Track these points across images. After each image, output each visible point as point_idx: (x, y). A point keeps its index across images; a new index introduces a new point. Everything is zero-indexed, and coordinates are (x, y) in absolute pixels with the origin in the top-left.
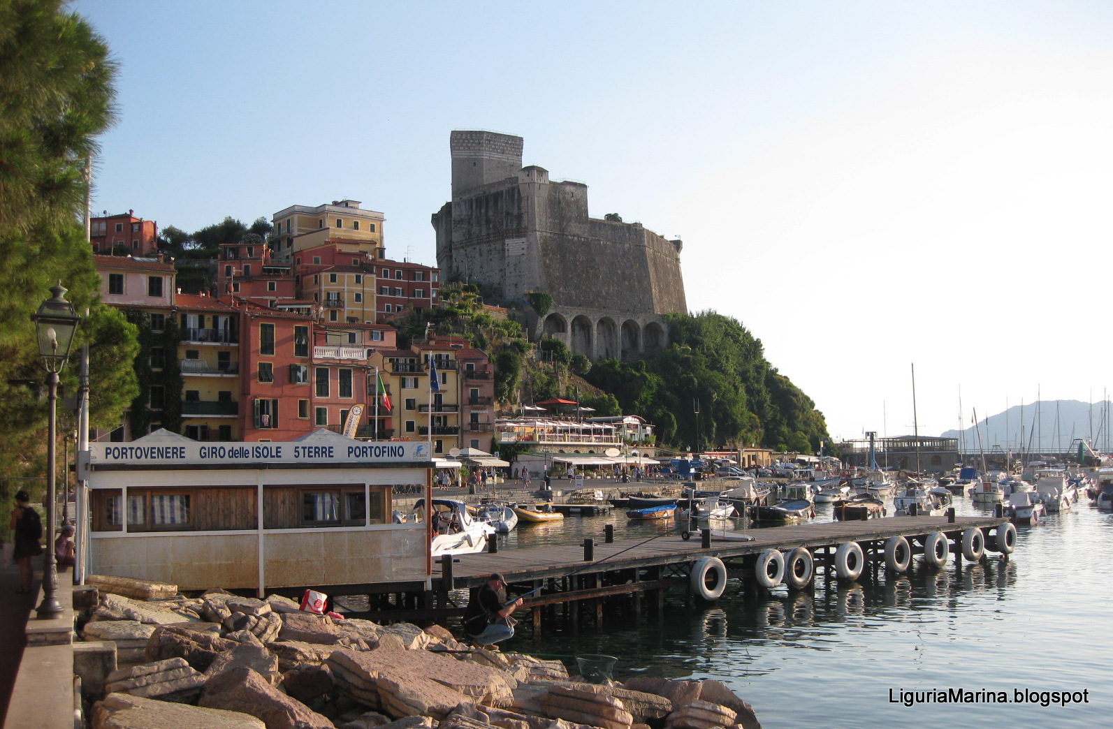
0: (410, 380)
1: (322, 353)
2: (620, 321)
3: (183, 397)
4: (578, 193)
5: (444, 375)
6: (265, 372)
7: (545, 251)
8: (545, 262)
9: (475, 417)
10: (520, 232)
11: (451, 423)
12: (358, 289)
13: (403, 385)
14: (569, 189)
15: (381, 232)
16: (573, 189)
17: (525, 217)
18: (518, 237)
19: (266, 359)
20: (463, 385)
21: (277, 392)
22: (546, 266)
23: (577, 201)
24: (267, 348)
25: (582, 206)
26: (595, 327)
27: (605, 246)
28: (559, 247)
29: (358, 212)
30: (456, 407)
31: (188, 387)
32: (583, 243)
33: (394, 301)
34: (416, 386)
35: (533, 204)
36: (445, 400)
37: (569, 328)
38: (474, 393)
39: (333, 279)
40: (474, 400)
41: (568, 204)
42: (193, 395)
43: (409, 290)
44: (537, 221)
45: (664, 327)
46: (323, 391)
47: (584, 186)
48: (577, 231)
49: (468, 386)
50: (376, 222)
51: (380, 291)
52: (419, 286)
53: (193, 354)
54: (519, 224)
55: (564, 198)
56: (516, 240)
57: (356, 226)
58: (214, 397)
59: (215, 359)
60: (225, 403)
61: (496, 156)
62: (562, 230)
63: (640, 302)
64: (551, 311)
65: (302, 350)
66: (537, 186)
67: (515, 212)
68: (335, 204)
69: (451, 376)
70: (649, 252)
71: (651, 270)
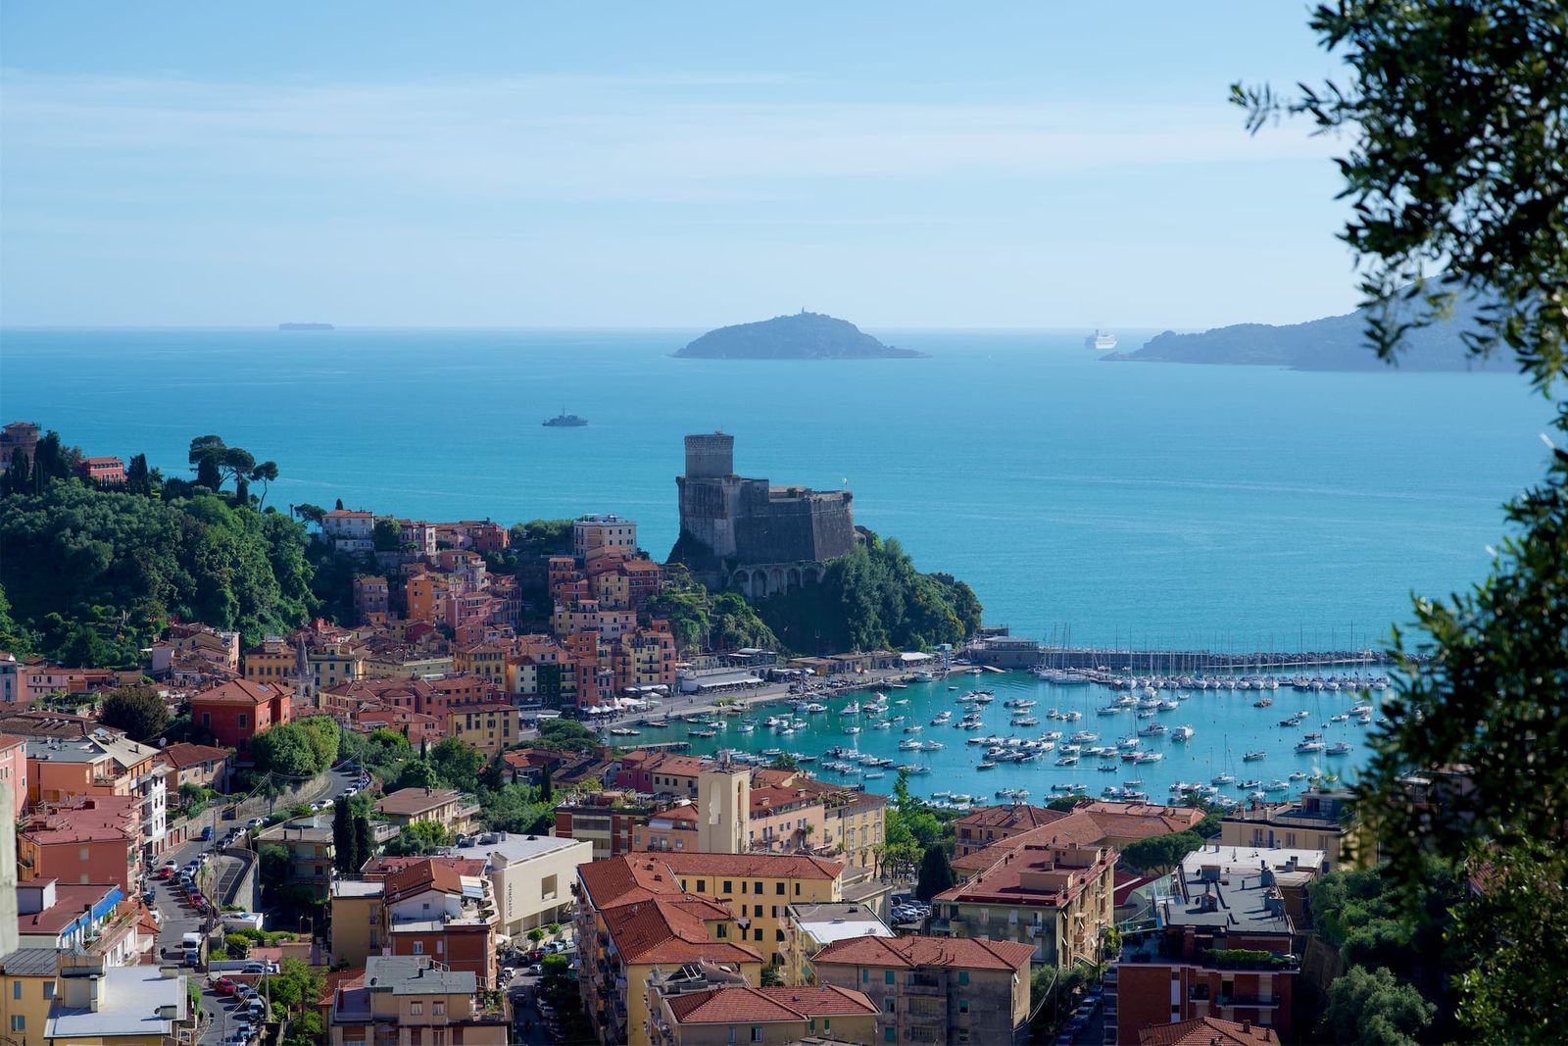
5: (654, 648)
11: (656, 668)
17: (726, 507)
23: (762, 492)
25: (765, 494)
26: (769, 576)
28: (748, 524)
30: (658, 662)
32: (765, 518)
33: (638, 589)
35: (730, 499)
36: (654, 658)
37: (750, 579)
39: (607, 580)
41: (755, 495)
43: (646, 581)
44: (729, 507)
45: (819, 570)
48: (761, 511)
54: (722, 511)
55: (752, 491)
56: (721, 520)
57: (620, 532)
61: (713, 452)
62: (750, 512)
63: (804, 553)
66: (733, 488)
67: (720, 502)
70: (815, 515)
71: (815, 528)
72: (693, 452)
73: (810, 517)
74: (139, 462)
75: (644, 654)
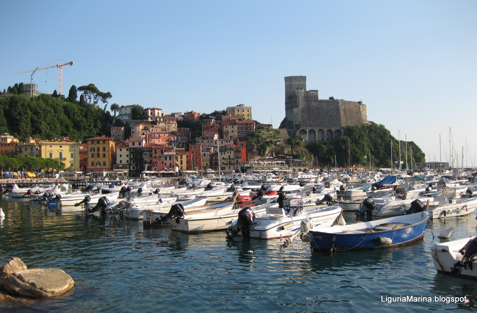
0: (223, 153)
1: (165, 153)
2: (326, 130)
3: (144, 161)
4: (315, 93)
5: (231, 152)
6: (155, 157)
7: (303, 111)
8: (302, 114)
9: (237, 161)
10: (296, 106)
11: (232, 162)
12: (233, 129)
13: (222, 154)
14: (311, 92)
15: (251, 111)
16: (313, 92)
17: (297, 102)
18: (296, 108)
19: (155, 155)
20: (235, 154)
21: (157, 160)
22: (302, 115)
23: (314, 96)
24: (156, 153)
25: (316, 97)
26: (317, 132)
27: (324, 108)
28: (308, 110)
29: (244, 107)
30: (233, 159)
31: (145, 160)
32: (316, 108)
33: (242, 132)
34: (224, 154)
35: (299, 98)
36: (231, 157)
37: (308, 133)
38: (237, 155)
39: (226, 127)
40: (237, 157)
41: (311, 97)
42: (146, 161)
43: (246, 128)
44: (300, 103)
45: (342, 131)
46: (166, 159)
47: (317, 91)
48: (314, 104)
49: (236, 154)
50: (249, 109)
51: (238, 129)
52: (249, 127)
53: (145, 154)
54: (296, 104)
55: (310, 95)
56: (296, 109)
57: (243, 111)
58: (149, 161)
59: (149, 155)
60: (151, 162)
61: (297, 83)
62: (309, 104)
63: (336, 123)
64: (301, 129)
65: (162, 153)
66: (300, 93)
67: (295, 101)
68: (238, 106)
69: (232, 152)
70: (341, 108)
71: (342, 113)
72: (288, 83)
73: (339, 109)
74: (55, 92)
75: (226, 156)
